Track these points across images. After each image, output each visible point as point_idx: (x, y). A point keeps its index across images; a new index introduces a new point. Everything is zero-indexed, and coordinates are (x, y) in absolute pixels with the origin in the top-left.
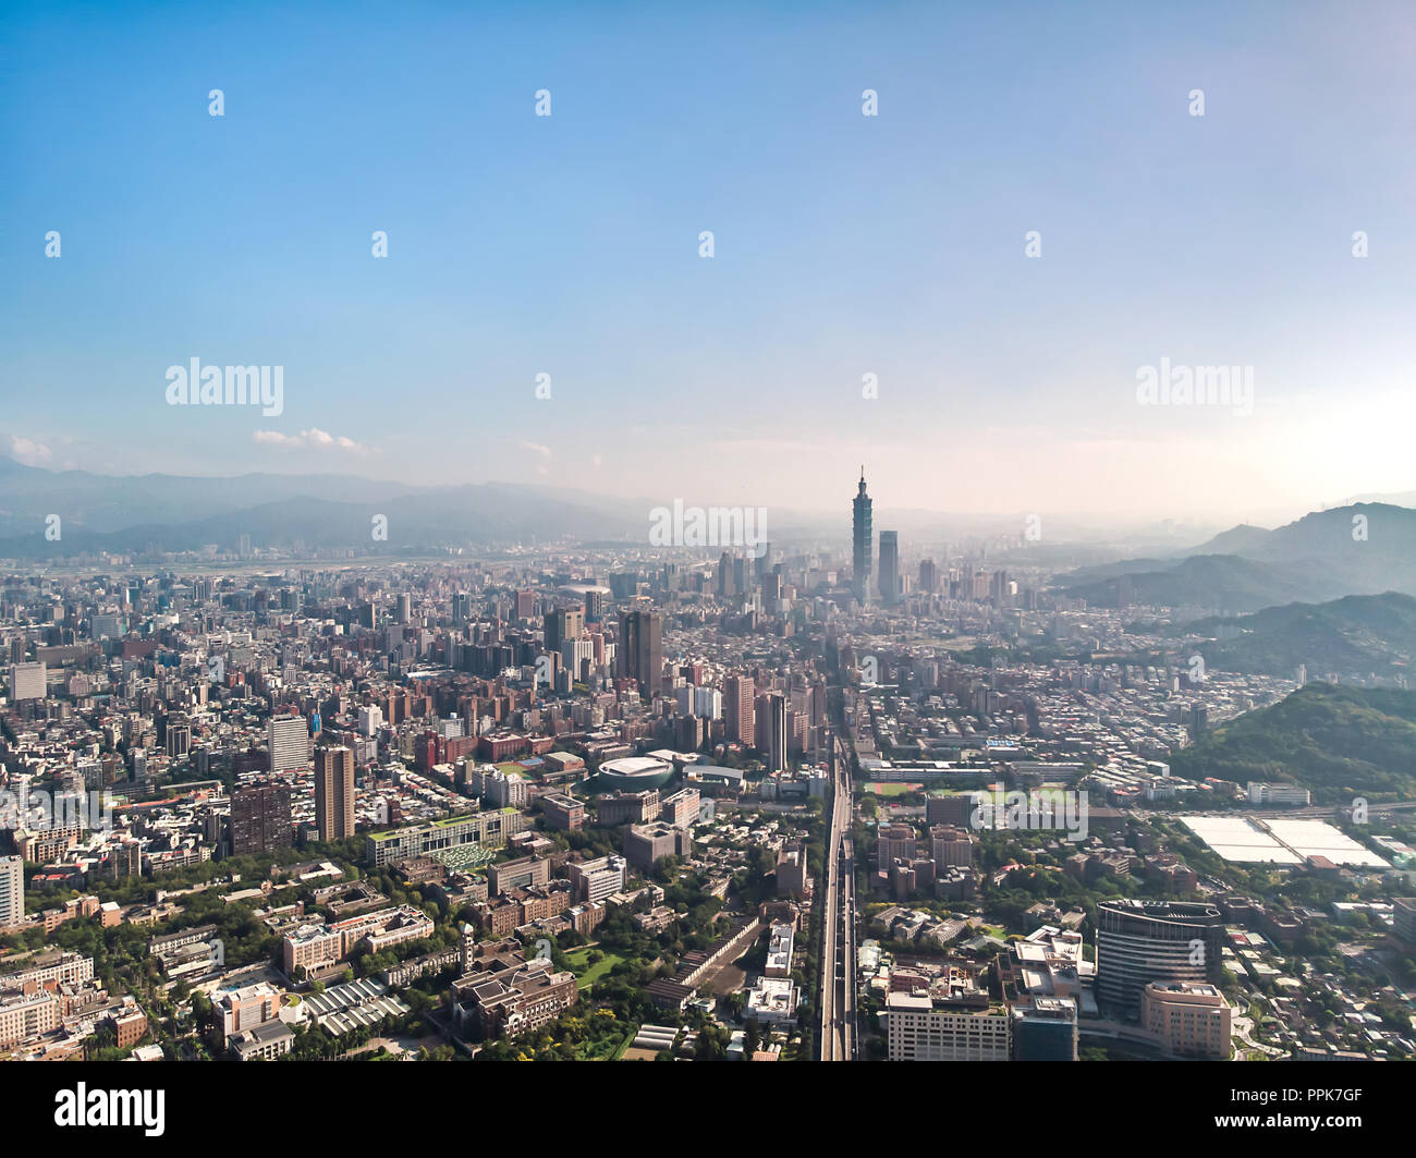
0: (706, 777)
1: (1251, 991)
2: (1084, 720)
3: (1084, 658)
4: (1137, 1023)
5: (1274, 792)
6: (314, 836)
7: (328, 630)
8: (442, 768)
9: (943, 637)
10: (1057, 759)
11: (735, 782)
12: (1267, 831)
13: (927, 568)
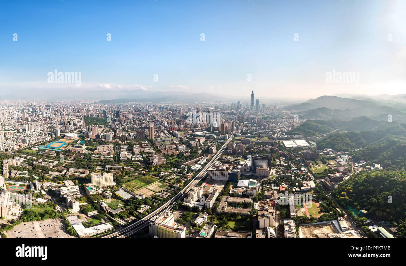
0: (209, 135)
1: (279, 167)
2: (276, 127)
3: (282, 118)
4: (255, 173)
5: (298, 136)
6: (148, 138)
7: (170, 112)
8: (171, 132)
9: (262, 115)
10: (269, 133)
11: (213, 136)
12: (295, 142)
13: (263, 105)
